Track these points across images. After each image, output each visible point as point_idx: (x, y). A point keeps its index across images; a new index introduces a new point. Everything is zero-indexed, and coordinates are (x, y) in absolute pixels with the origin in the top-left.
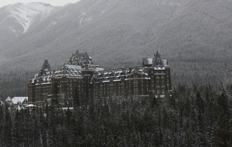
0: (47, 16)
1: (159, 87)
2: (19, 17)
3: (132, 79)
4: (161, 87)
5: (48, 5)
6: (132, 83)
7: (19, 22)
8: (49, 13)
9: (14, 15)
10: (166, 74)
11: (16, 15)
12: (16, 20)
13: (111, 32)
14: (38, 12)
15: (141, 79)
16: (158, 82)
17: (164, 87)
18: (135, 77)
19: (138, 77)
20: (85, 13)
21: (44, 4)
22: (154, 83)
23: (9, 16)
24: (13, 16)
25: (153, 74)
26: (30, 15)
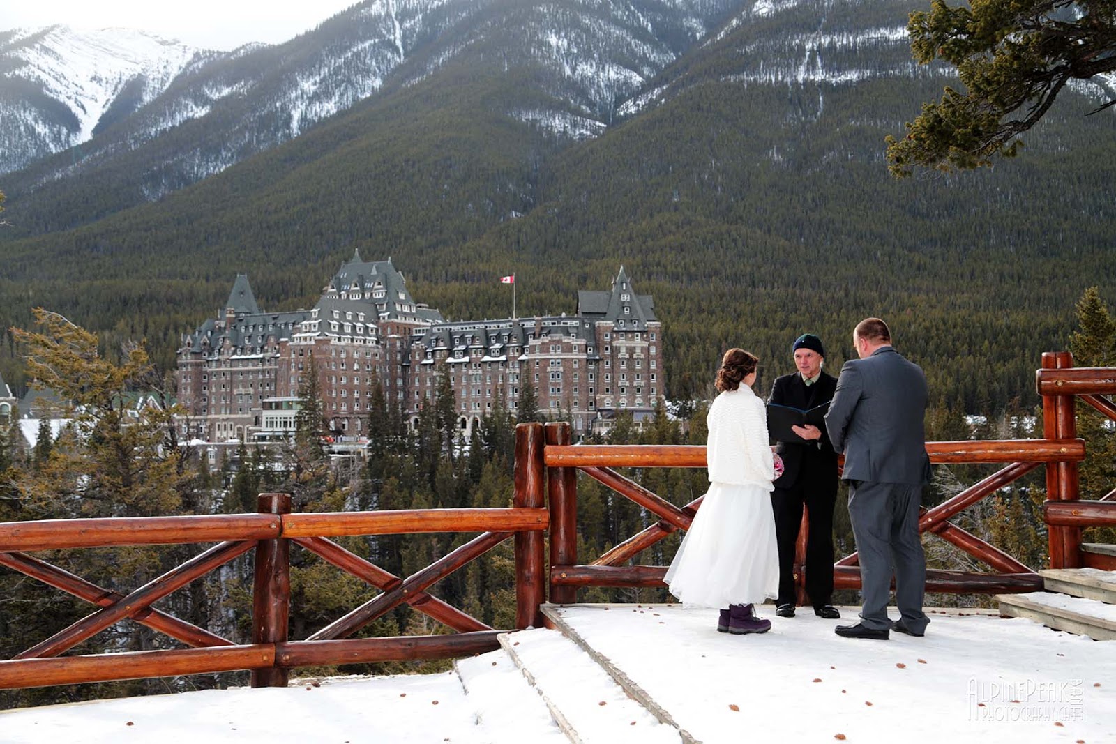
0: (168, 85)
1: (628, 384)
2: (60, 77)
3: (544, 356)
4: (631, 383)
5: (170, 44)
6: (544, 369)
7: (62, 98)
8: (175, 72)
9: (44, 71)
10: (649, 345)
11: (47, 70)
12: (48, 89)
13: (410, 163)
14: (134, 66)
15: (573, 359)
16: (623, 367)
17: (643, 384)
18: (552, 352)
19: (563, 351)
20: (315, 84)
21: (159, 39)
22: (612, 370)
23: (22, 72)
24: (38, 72)
25: (611, 344)
26: (103, 74)
